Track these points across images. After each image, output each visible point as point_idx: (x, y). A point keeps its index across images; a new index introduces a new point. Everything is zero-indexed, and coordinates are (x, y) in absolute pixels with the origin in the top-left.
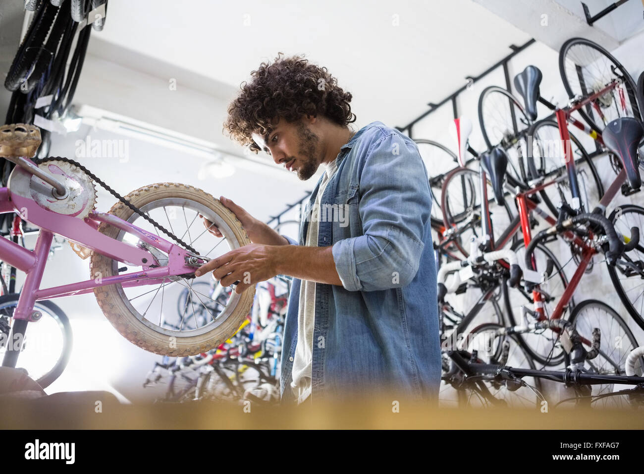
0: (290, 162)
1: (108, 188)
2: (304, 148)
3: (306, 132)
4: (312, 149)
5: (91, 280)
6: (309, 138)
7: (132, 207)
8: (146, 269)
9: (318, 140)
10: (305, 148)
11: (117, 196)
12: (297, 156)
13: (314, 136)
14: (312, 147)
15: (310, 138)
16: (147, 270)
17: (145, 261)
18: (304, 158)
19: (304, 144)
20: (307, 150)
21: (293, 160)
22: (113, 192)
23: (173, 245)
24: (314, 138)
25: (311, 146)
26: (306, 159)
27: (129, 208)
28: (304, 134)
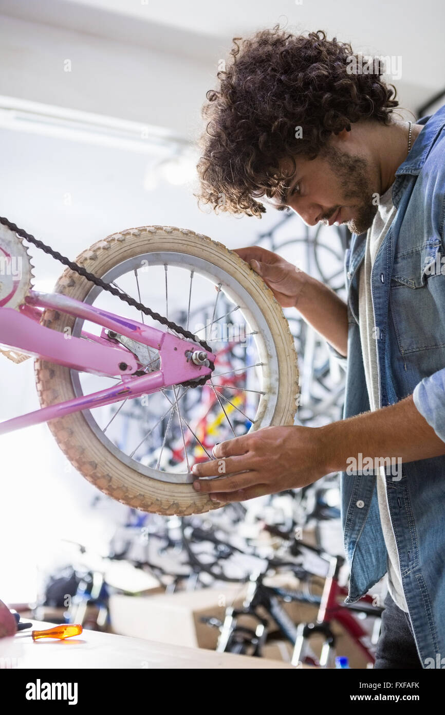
0: (335, 214)
1: (48, 250)
2: (350, 187)
3: (343, 159)
4: (362, 184)
5: (42, 409)
6: (352, 169)
7: (90, 277)
8: (127, 381)
9: (366, 165)
10: (352, 187)
11: (65, 261)
12: (341, 203)
13: (357, 161)
14: (361, 180)
15: (353, 166)
16: (129, 382)
17: (123, 367)
18: (355, 201)
19: (348, 180)
20: (355, 188)
21: (338, 209)
22: (57, 256)
23: (164, 335)
24: (359, 164)
25: (359, 179)
26: (358, 202)
27: (86, 280)
28: (341, 165)
